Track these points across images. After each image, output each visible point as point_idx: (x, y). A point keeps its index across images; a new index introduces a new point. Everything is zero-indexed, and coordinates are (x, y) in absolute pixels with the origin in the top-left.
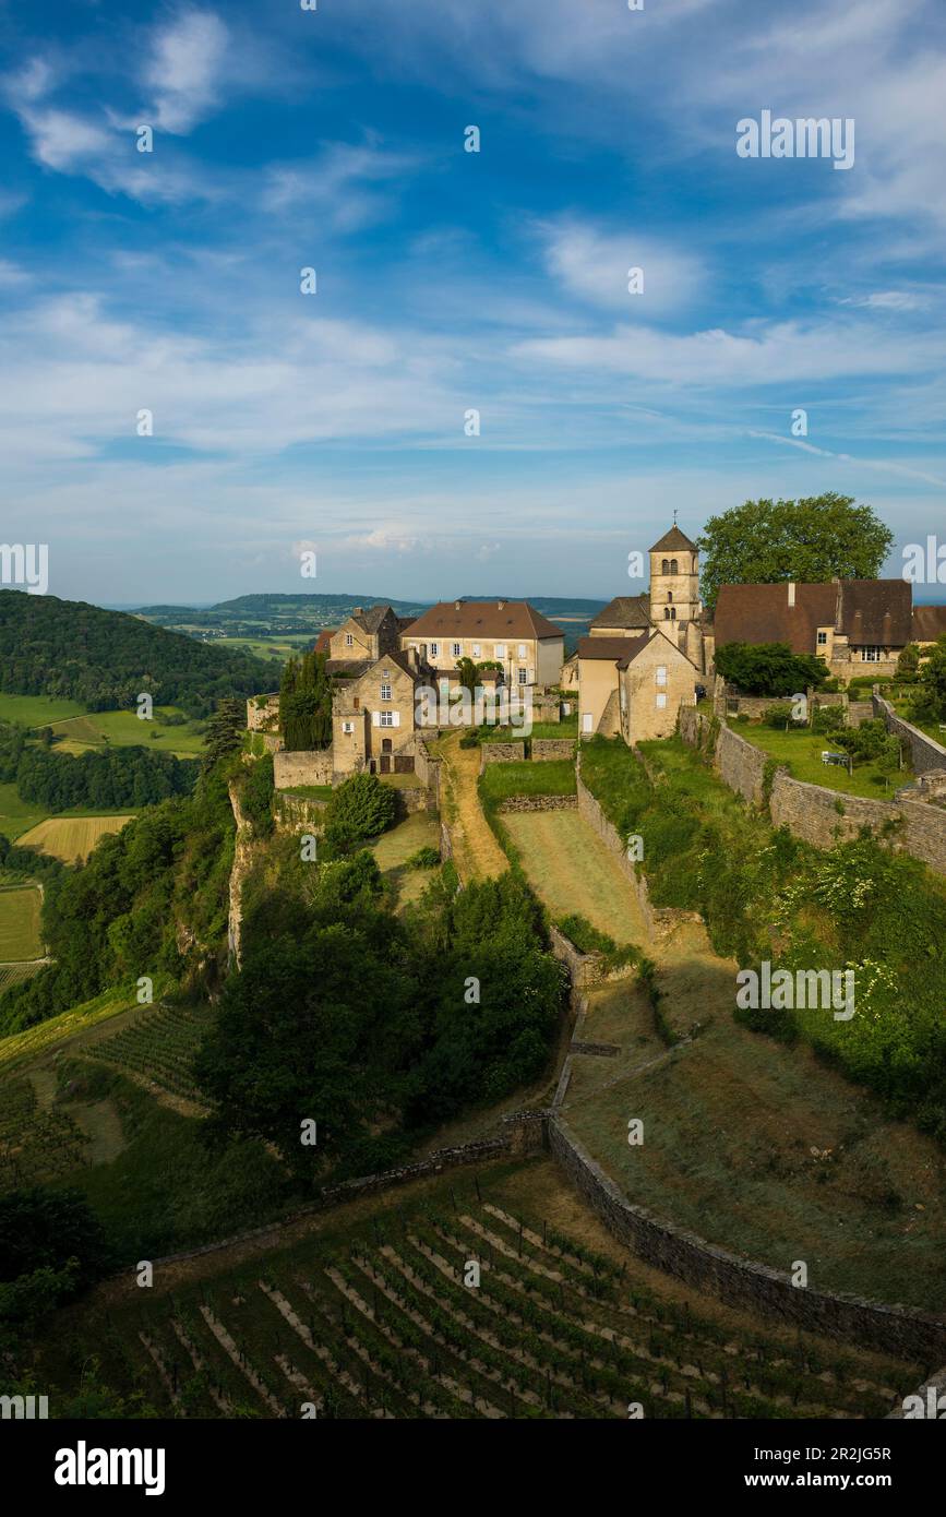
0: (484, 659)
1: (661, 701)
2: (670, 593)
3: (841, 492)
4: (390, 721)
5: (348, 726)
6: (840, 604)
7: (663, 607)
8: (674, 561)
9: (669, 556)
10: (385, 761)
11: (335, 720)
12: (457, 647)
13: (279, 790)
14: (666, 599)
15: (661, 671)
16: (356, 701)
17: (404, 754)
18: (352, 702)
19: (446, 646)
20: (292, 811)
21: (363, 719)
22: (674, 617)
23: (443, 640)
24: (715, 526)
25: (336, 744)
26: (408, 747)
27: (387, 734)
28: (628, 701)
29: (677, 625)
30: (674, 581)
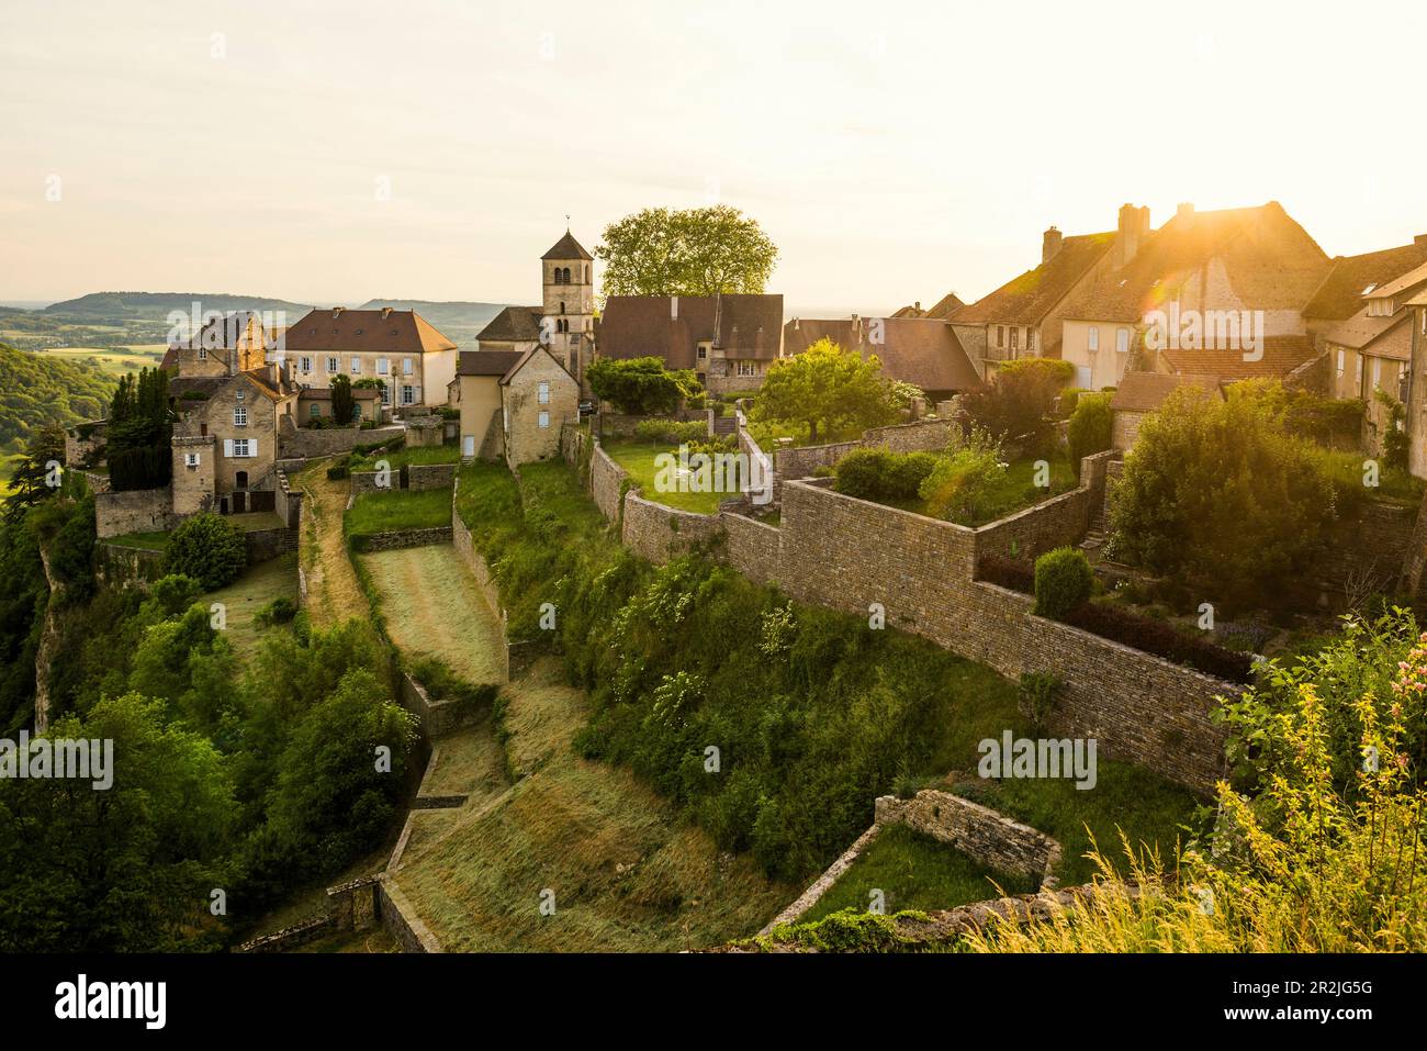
0: (364, 376)
1: (544, 419)
2: (563, 304)
3: (730, 204)
4: (246, 450)
5: (192, 458)
6: (717, 319)
7: (556, 318)
8: (567, 270)
9: (561, 264)
10: (239, 498)
11: (175, 451)
12: (333, 362)
13: (103, 540)
14: (559, 310)
15: (543, 388)
16: (204, 428)
17: (263, 489)
18: (198, 429)
19: (320, 361)
20: (118, 566)
21: (211, 449)
22: (566, 330)
23: (316, 353)
24: (613, 235)
25: (177, 482)
26: (267, 480)
27: (243, 466)
28: (510, 421)
29: (569, 337)
30: (566, 292)
